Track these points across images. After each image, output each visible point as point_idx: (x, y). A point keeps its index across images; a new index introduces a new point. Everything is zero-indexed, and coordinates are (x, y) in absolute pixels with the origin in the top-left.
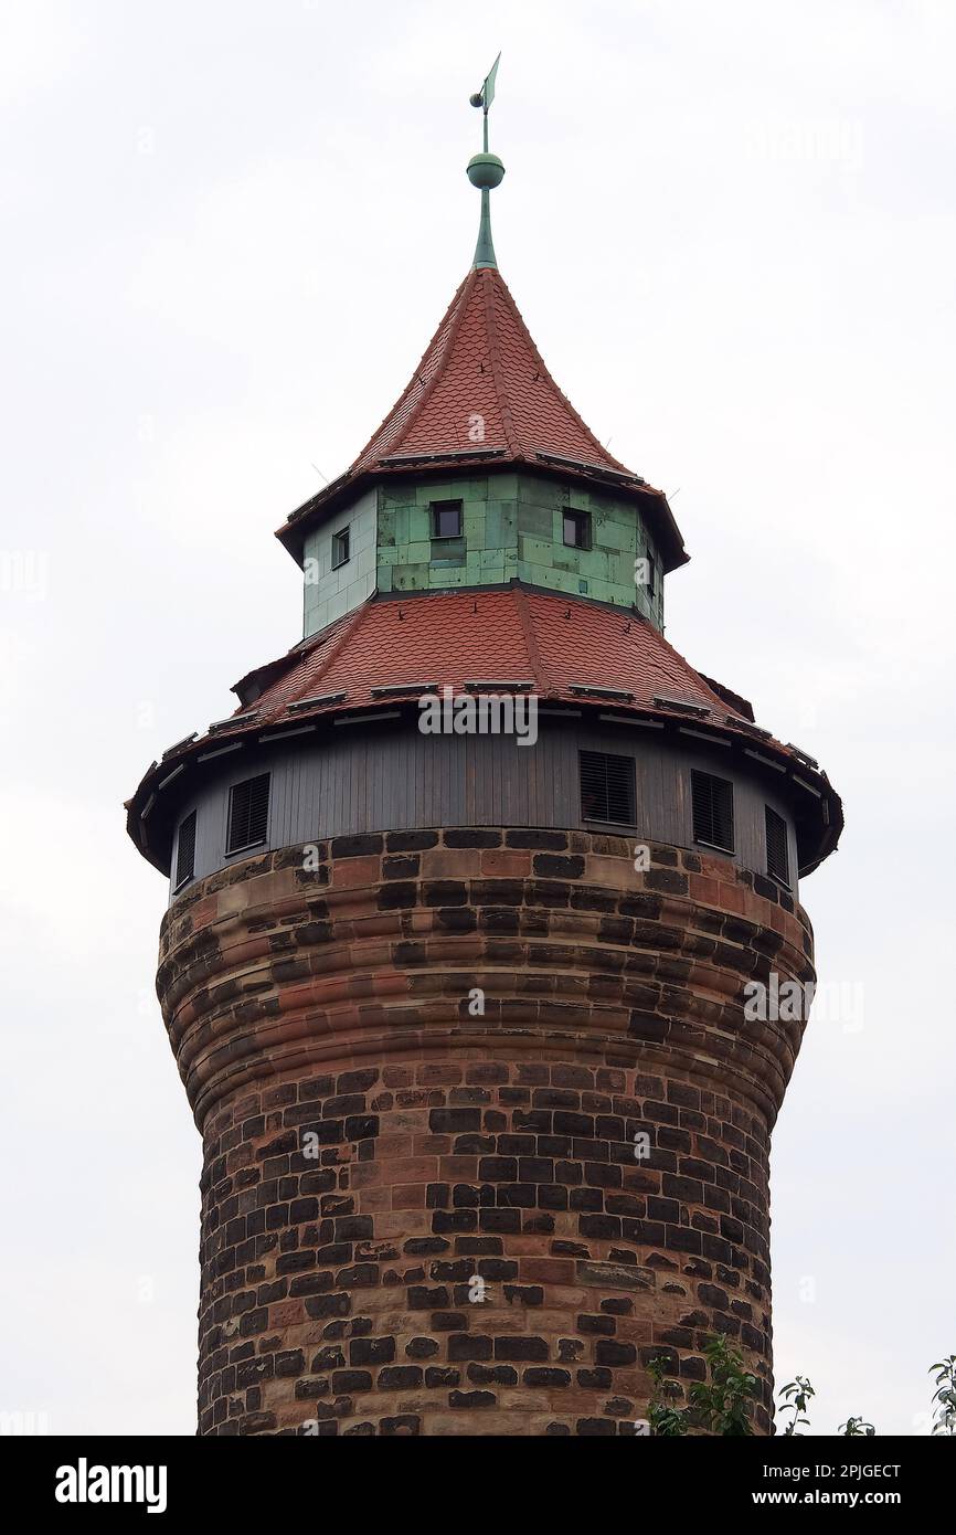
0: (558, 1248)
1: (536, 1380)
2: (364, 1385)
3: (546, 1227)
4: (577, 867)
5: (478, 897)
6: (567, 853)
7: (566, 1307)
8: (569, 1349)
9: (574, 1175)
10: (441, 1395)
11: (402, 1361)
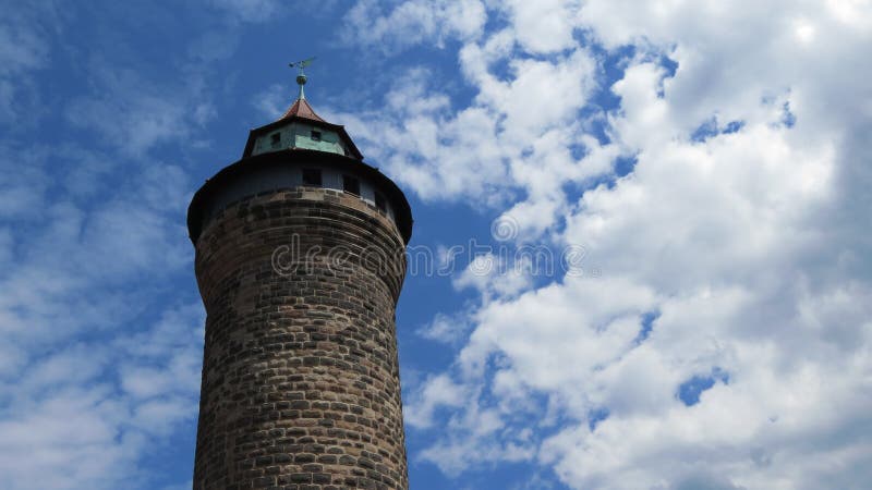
0: (297, 307)
1: (289, 347)
2: (232, 360)
3: (293, 301)
4: (300, 195)
5: (267, 208)
6: (297, 192)
7: (300, 324)
8: (301, 337)
9: (303, 286)
10: (256, 357)
11: (245, 349)
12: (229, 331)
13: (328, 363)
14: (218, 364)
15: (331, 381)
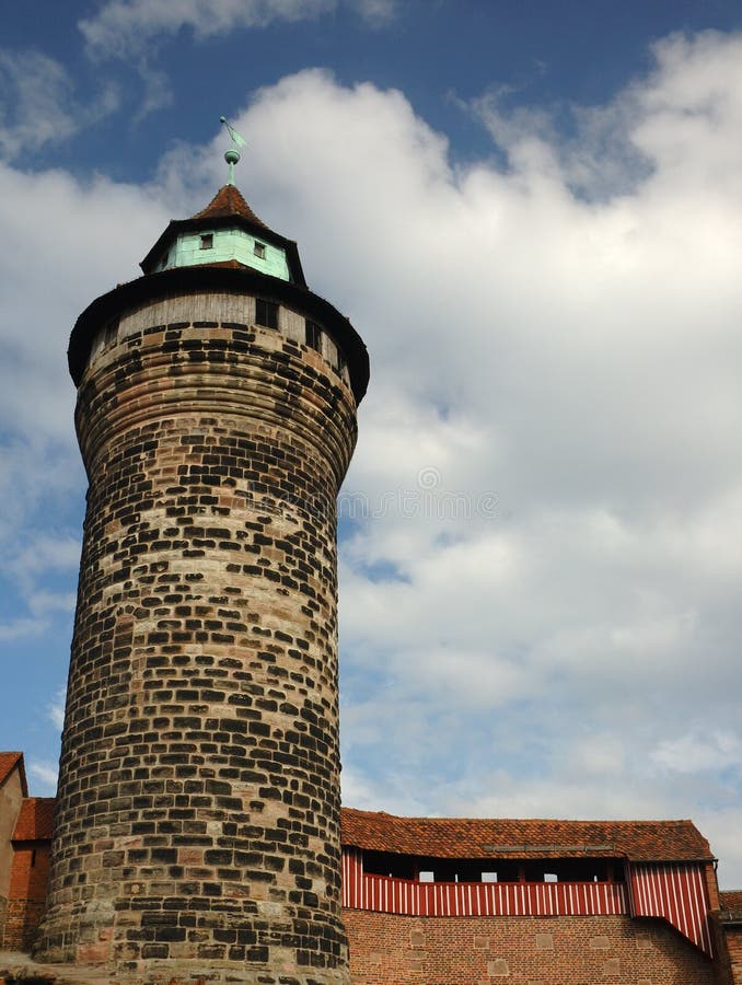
0: (237, 492)
1: (224, 546)
2: (143, 549)
3: (232, 484)
4: (252, 338)
5: (207, 347)
6: (249, 332)
7: (240, 518)
8: (241, 535)
9: (246, 464)
10: (180, 552)
11: (161, 538)
12: (139, 508)
13: (272, 576)
14: (120, 551)
15: (274, 602)
